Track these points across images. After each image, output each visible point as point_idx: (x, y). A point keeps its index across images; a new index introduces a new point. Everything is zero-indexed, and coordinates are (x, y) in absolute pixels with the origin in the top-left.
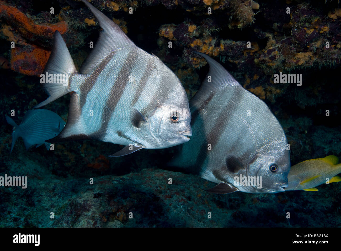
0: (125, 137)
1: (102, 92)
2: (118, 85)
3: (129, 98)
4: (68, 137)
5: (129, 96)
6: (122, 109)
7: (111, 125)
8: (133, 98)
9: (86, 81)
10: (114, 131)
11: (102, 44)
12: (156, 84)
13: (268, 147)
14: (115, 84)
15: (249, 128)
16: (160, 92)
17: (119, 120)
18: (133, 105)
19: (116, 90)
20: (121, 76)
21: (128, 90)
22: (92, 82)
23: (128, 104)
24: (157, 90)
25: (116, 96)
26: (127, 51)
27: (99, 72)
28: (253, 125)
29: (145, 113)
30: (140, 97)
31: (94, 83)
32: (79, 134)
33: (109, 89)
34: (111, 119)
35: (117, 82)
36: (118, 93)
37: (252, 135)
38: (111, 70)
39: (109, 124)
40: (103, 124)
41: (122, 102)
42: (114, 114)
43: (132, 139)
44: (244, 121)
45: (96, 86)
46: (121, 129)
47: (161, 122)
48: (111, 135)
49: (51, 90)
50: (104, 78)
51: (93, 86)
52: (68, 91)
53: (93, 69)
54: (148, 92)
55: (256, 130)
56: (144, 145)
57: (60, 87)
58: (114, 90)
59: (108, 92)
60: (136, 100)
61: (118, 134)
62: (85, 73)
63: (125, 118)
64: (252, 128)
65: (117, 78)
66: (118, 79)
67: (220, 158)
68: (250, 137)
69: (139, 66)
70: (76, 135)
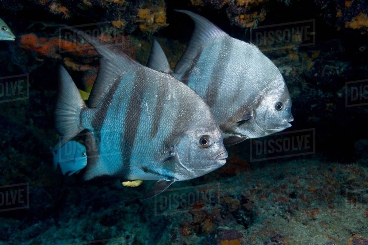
0: (152, 172)
1: (115, 126)
2: (131, 115)
3: (148, 128)
4: (91, 179)
5: (146, 126)
6: (141, 142)
7: (133, 162)
8: (151, 127)
9: (96, 116)
10: (138, 167)
11: (105, 72)
12: (174, 107)
13: (270, 88)
14: (128, 114)
15: (247, 74)
16: (181, 115)
17: (142, 155)
18: (154, 136)
19: (130, 122)
20: (133, 105)
21: (144, 120)
22: (102, 116)
23: (147, 136)
24: (177, 113)
25: (132, 128)
26: (133, 73)
27: (108, 104)
28: (249, 70)
29: (169, 143)
30: (160, 125)
31: (104, 117)
32: (102, 174)
33: (121, 121)
34: (132, 155)
35: (129, 112)
36: (133, 124)
37: (251, 80)
38: (120, 100)
39: (130, 160)
40: (124, 161)
41: (140, 135)
42: (135, 149)
43: (160, 173)
44: (240, 69)
45: (107, 120)
46: (146, 164)
47: (189, 150)
48: (136, 172)
49: (63, 131)
50: (114, 110)
51: (105, 120)
52: (80, 129)
53: (102, 101)
54: (167, 118)
55: (254, 75)
56: (176, 178)
57: (72, 125)
58: (128, 121)
59: (122, 125)
60: (156, 129)
61: (143, 170)
62: (94, 107)
63: (147, 152)
64: (250, 73)
65: (128, 108)
66: (130, 109)
67: (224, 111)
68: (250, 83)
69: (150, 89)
70: (99, 176)
